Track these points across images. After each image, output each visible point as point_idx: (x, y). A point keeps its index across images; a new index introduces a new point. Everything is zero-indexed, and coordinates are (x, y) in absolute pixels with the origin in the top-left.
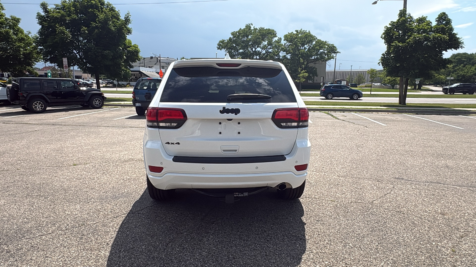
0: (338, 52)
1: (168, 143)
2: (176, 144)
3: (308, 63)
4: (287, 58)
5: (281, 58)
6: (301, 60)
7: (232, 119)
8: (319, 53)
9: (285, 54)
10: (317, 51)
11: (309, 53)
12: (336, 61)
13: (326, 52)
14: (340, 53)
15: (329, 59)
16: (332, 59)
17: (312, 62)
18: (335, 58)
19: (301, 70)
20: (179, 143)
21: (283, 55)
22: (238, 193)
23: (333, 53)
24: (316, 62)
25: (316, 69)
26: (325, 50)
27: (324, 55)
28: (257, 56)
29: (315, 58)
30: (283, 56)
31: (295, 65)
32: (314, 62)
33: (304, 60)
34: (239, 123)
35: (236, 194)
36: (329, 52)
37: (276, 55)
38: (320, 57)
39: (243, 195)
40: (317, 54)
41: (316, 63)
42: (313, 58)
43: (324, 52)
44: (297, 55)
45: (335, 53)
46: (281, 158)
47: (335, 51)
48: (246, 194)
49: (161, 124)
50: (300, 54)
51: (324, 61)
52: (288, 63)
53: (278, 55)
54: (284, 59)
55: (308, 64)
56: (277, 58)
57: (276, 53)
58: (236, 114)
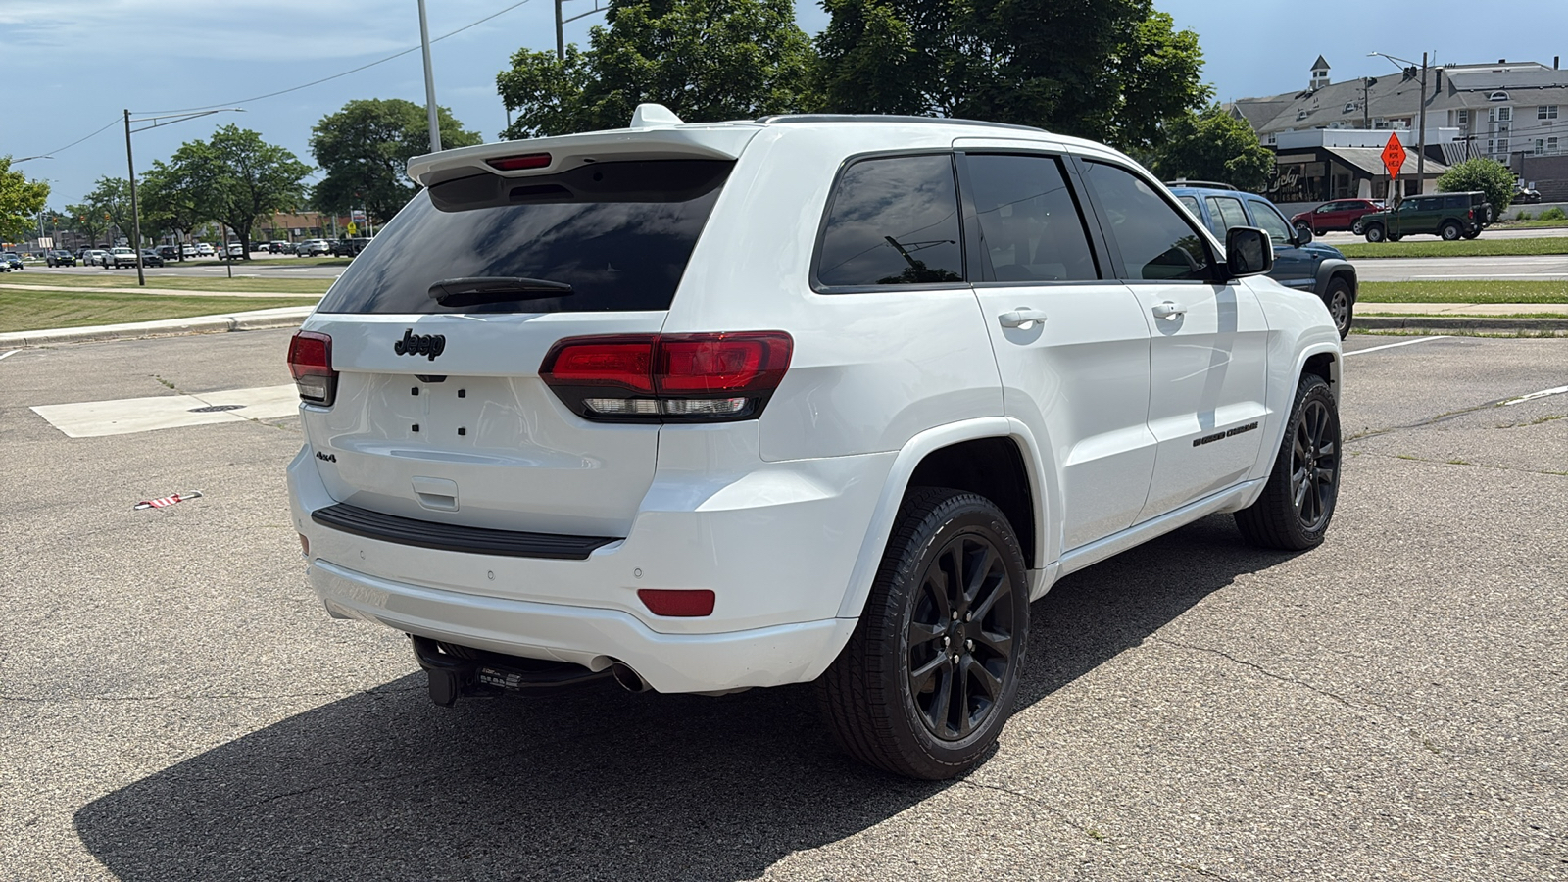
7: (445, 377)
22: (491, 672)
34: (462, 394)
35: (487, 675)
39: (505, 681)
46: (575, 546)
48: (513, 681)
58: (431, 358)
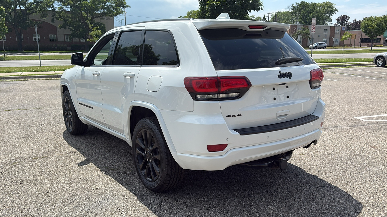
0: (127, 6)
1: (230, 116)
2: (238, 115)
3: (94, 18)
4: (65, 11)
5: (57, 10)
6: (84, 14)
7: (286, 84)
8: (105, 6)
9: (61, 6)
10: (103, 3)
11: (94, 6)
12: (126, 16)
13: (114, 5)
14: (130, 7)
15: (118, 13)
16: (121, 14)
17: (99, 17)
18: (124, 13)
19: (93, 27)
20: (240, 115)
21: (59, 6)
23: (122, 6)
24: (103, 17)
25: (104, 25)
26: (112, 3)
27: (112, 9)
28: (21, 6)
29: (101, 12)
30: (58, 8)
31: (76, 20)
32: (100, 16)
33: (87, 14)
34: (287, 87)
36: (117, 6)
37: (50, 6)
38: (107, 11)
40: (103, 8)
41: (103, 19)
42: (99, 12)
43: (112, 6)
44: (79, 8)
45: (124, 7)
47: (124, 4)
49: (222, 96)
50: (82, 7)
51: (111, 16)
52: (68, 17)
53: (52, 6)
54: (61, 12)
55: (94, 20)
56: (51, 10)
57: (49, 3)
58: (290, 78)
